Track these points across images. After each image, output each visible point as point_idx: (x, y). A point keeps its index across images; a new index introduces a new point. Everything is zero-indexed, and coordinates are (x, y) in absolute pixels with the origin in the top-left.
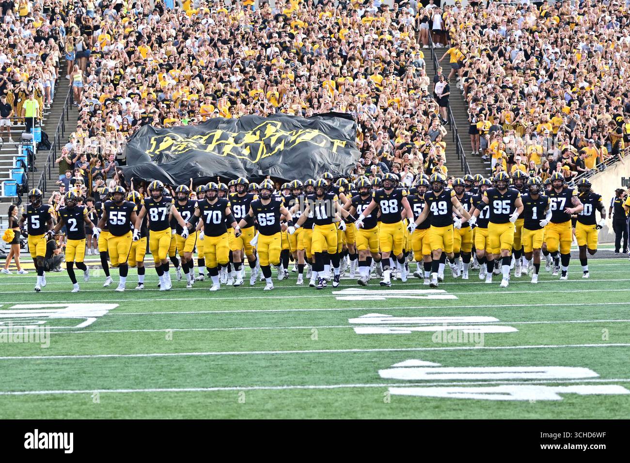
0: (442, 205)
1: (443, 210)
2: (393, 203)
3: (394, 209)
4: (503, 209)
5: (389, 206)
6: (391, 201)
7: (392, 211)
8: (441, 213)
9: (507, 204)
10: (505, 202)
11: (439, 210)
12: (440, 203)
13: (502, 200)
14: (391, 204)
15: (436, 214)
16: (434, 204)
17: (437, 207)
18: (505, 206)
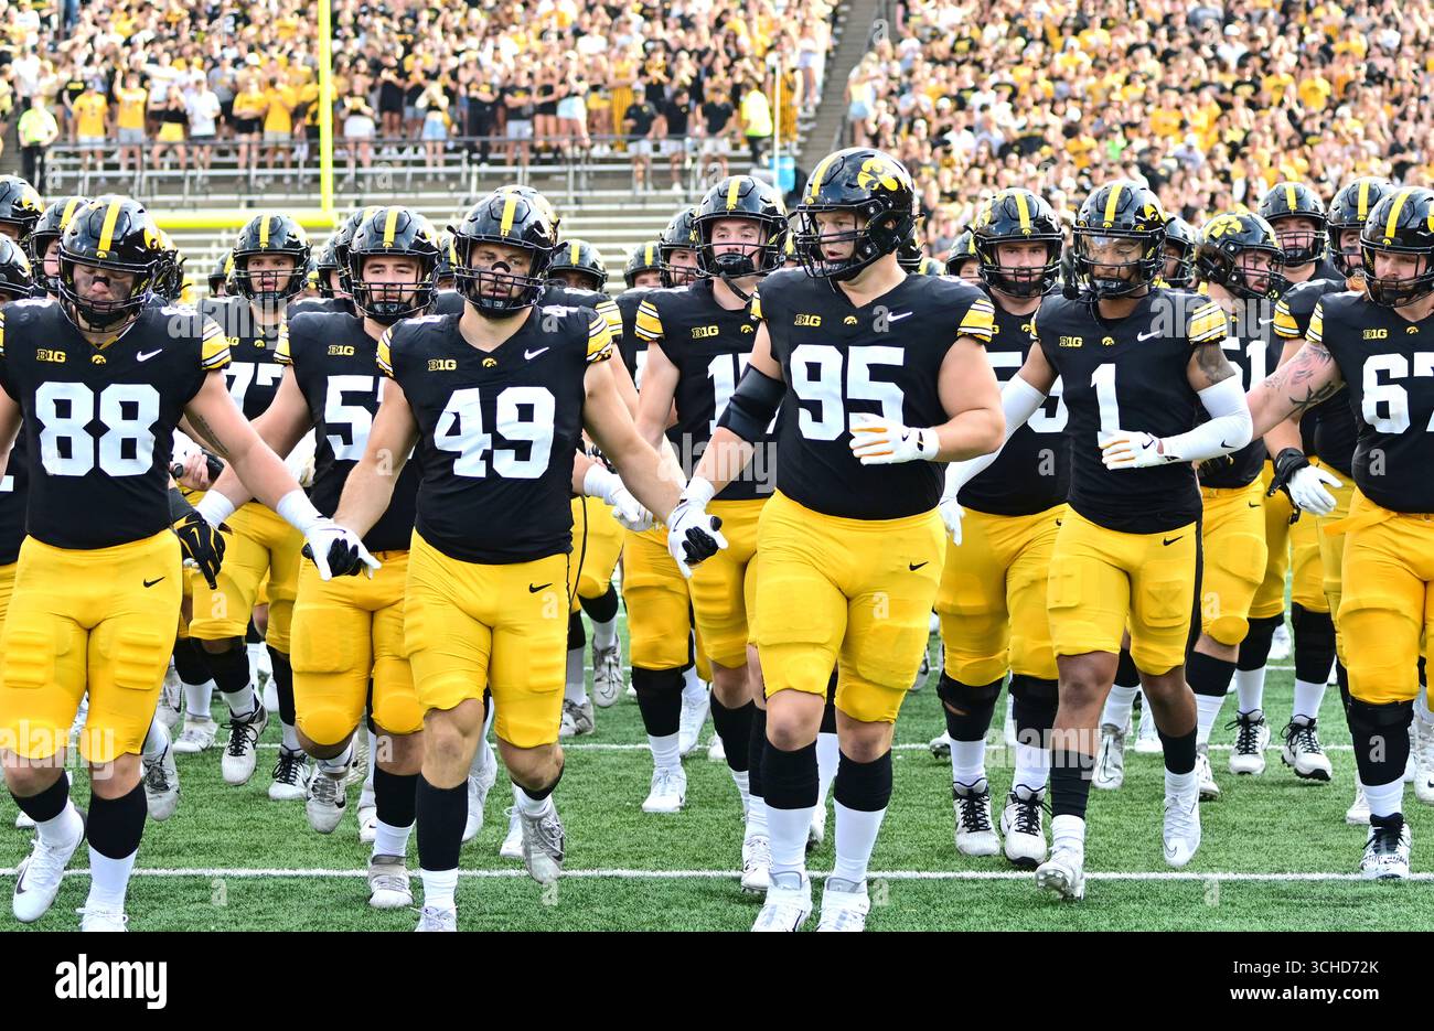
0: (526, 412)
1: (523, 450)
2: (130, 410)
3: (128, 449)
4: (852, 406)
5: (96, 429)
6: (115, 394)
7: (115, 466)
8: (507, 465)
9: (878, 372)
10: (862, 356)
11: (500, 442)
12: (509, 399)
13: (843, 341)
14: (111, 414)
15: (469, 467)
16: (466, 402)
17: (489, 424)
18: (860, 387)
